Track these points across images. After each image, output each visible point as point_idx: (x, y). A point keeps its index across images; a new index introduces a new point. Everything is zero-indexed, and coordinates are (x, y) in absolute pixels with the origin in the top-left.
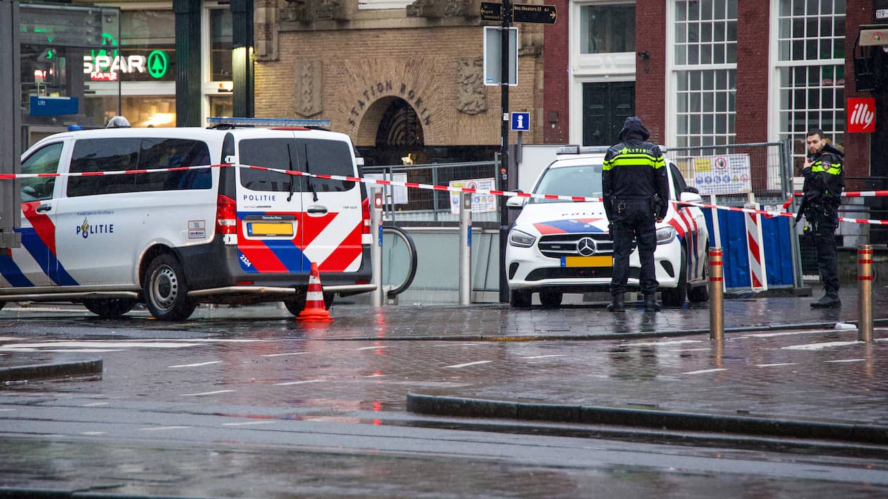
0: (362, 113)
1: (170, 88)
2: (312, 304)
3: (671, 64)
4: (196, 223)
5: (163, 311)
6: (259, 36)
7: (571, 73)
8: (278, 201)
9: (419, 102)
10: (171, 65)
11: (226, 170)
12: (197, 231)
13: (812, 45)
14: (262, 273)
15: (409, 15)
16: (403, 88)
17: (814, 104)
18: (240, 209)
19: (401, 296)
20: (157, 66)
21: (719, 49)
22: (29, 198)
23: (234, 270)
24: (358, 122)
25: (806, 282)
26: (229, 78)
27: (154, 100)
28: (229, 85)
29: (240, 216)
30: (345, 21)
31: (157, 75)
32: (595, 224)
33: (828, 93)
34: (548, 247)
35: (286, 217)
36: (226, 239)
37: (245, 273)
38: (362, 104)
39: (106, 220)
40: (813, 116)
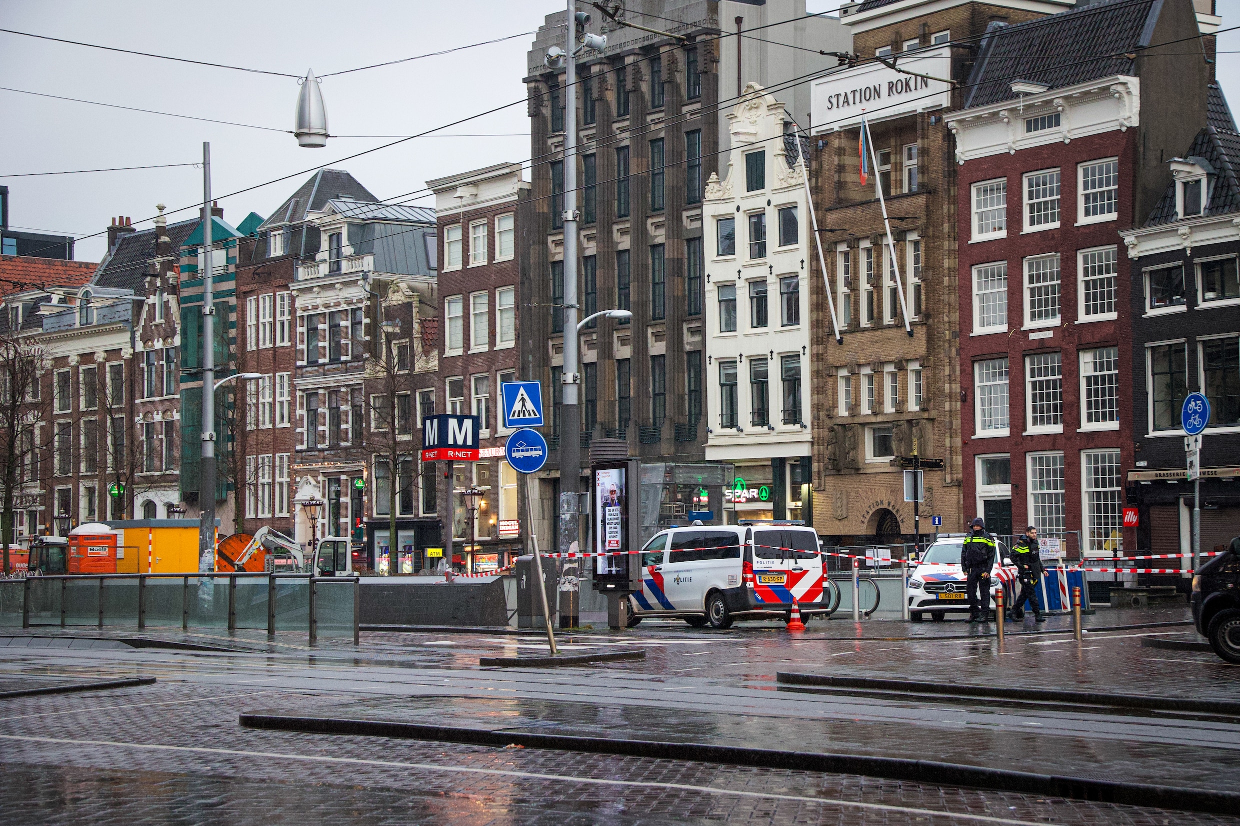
0: (868, 517)
1: (770, 506)
2: (794, 620)
3: (1030, 490)
4: (732, 576)
5: (717, 623)
6: (815, 476)
7: (978, 495)
8: (776, 564)
9: (897, 511)
10: (771, 493)
11: (747, 548)
12: (732, 580)
13: (1104, 480)
14: (767, 603)
15: (891, 466)
16: (889, 503)
17: (1106, 511)
18: (755, 568)
19: (873, 614)
20: (764, 494)
21: (1055, 482)
22: (652, 563)
23: (752, 601)
24: (866, 521)
25: (1092, 607)
26: (800, 500)
27: (765, 511)
28: (800, 504)
29: (755, 573)
30: (858, 469)
31: (764, 499)
32: (955, 576)
33: (1113, 506)
34: (929, 588)
35: (781, 572)
36: (747, 585)
37: (759, 603)
38: (868, 512)
39: (687, 575)
40: (1106, 518)
